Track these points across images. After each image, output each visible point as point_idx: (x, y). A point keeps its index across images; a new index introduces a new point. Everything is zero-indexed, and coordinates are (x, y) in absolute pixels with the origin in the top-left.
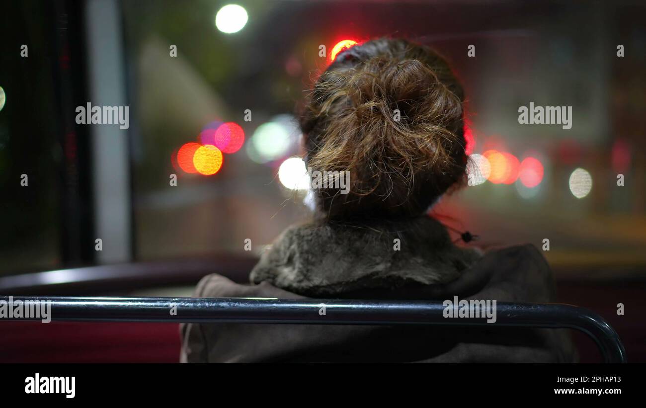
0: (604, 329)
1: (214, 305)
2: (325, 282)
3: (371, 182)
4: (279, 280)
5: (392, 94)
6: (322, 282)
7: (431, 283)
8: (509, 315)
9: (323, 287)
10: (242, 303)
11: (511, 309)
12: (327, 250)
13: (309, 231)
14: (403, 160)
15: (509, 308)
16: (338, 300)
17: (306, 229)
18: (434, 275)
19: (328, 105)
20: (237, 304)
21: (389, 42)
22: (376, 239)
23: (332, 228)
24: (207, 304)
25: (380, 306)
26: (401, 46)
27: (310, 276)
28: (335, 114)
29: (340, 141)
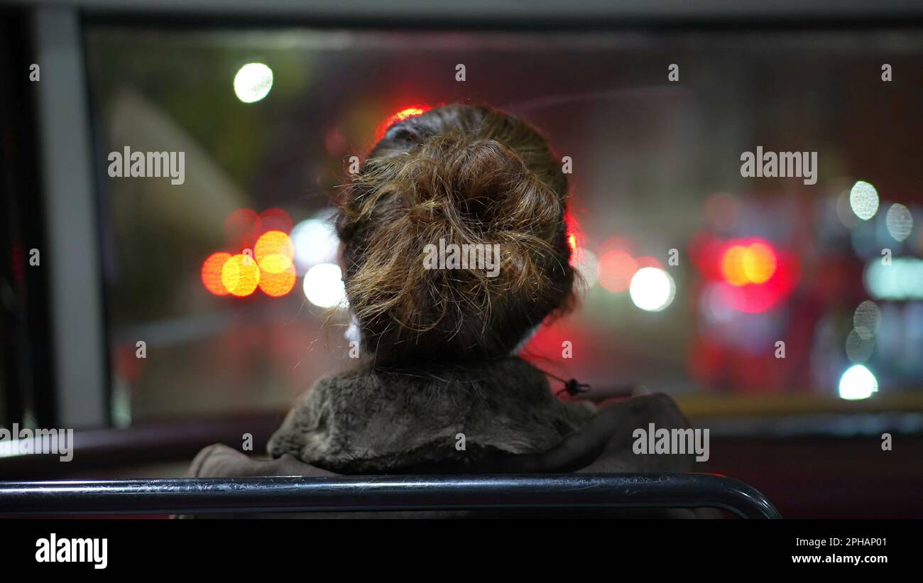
0: (762, 508)
1: (210, 488)
2: (371, 453)
3: (433, 312)
4: (307, 452)
5: (460, 189)
6: (366, 454)
7: (521, 452)
8: (627, 491)
9: (368, 460)
10: (250, 484)
11: (630, 482)
12: (373, 408)
13: (348, 382)
14: (477, 283)
15: (628, 481)
16: (387, 476)
17: (344, 378)
18: (524, 441)
19: (371, 205)
20: (242, 486)
21: (460, 111)
22: (441, 391)
23: (379, 378)
24: (200, 487)
25: (446, 484)
26: (478, 117)
27: (349, 446)
28: (382, 216)
29: (388, 256)
